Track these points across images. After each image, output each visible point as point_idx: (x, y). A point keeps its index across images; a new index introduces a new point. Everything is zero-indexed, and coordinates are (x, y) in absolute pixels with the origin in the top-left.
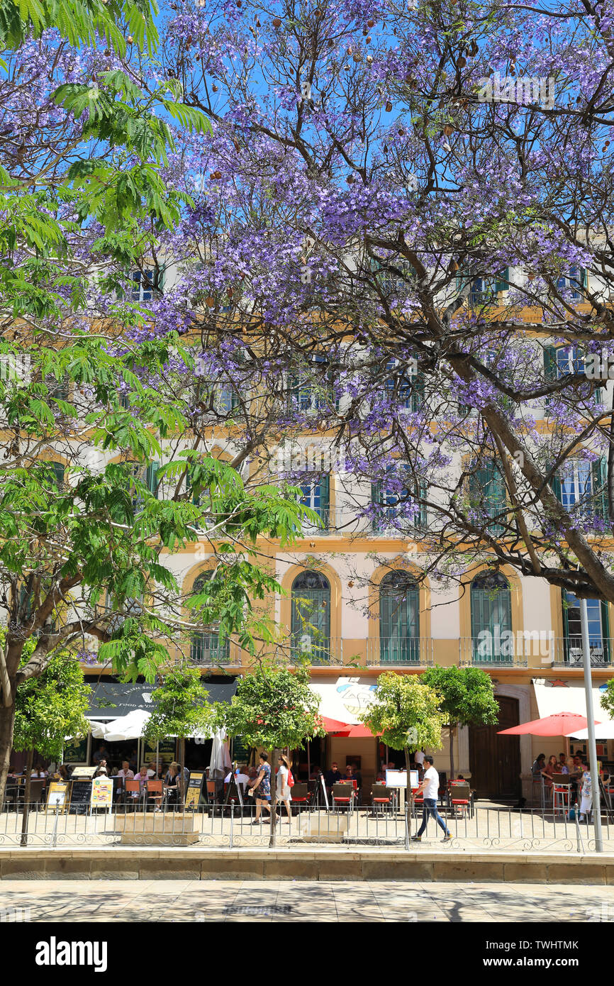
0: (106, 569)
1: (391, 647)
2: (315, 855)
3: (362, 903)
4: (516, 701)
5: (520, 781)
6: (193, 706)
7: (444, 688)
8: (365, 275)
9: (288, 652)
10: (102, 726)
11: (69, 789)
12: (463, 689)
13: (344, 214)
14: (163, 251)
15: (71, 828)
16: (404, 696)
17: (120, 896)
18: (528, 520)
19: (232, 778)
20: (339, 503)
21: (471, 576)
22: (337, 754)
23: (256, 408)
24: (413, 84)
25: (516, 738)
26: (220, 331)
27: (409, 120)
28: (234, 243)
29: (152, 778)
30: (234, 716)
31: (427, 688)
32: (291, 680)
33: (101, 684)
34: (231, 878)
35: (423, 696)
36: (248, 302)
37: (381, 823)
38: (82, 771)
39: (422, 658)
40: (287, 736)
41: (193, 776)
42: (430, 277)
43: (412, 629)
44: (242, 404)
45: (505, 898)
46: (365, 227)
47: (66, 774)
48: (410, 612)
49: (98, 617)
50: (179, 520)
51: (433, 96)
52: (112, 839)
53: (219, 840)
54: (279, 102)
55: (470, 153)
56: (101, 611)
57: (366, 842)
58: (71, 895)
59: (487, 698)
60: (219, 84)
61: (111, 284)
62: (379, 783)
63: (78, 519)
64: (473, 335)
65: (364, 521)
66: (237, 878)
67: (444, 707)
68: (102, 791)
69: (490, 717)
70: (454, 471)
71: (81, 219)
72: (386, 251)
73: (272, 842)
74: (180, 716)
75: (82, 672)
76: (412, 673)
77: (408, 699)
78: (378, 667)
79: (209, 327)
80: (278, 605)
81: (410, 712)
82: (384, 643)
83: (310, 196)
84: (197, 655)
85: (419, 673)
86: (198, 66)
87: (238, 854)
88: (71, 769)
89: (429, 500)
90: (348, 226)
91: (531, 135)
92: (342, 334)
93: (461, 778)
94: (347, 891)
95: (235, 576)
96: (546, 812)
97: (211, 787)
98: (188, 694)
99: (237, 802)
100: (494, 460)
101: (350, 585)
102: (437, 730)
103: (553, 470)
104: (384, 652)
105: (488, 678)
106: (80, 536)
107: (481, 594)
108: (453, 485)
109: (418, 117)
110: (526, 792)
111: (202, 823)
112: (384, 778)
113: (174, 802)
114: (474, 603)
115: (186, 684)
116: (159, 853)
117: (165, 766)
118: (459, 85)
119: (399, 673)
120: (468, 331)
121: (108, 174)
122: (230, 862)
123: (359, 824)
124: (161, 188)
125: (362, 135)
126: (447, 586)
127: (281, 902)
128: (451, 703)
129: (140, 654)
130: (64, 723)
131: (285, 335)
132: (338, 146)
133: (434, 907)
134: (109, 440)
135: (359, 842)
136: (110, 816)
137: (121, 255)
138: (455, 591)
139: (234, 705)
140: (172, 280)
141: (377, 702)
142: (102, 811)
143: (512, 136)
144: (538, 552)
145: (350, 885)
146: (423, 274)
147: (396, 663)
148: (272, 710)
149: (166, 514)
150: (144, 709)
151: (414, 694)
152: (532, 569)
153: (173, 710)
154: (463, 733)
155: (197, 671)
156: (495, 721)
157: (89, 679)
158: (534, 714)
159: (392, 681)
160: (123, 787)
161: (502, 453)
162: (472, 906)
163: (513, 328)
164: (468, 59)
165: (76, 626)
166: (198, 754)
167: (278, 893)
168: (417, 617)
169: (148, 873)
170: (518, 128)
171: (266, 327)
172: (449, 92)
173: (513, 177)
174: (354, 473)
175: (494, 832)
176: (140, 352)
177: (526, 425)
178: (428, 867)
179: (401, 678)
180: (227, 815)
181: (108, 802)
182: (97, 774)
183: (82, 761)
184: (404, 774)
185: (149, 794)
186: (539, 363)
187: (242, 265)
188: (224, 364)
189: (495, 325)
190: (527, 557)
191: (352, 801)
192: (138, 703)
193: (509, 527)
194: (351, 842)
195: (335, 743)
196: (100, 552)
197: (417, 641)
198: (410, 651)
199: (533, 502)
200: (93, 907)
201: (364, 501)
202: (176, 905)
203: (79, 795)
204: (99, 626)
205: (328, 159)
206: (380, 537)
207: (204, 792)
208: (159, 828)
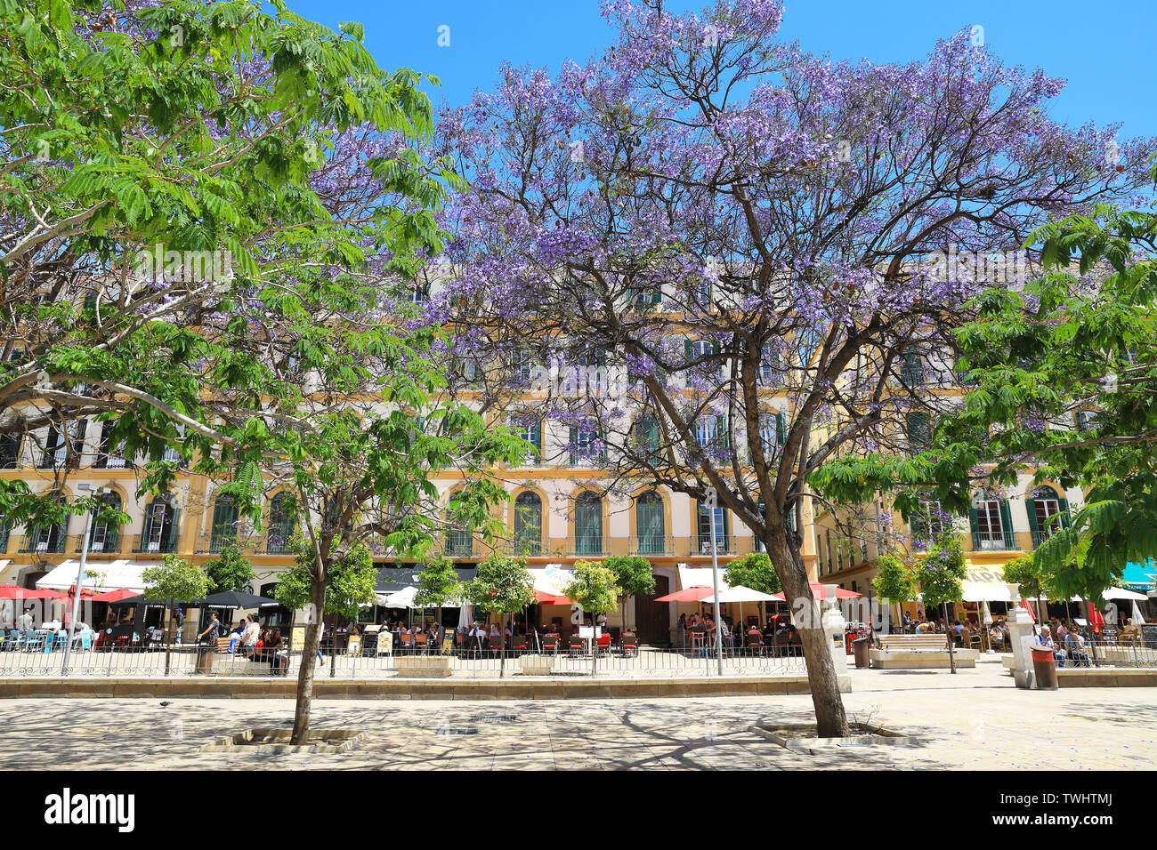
0: (392, 483)
1: (583, 543)
2: (531, 683)
3: (564, 713)
4: (667, 578)
5: (669, 632)
6: (447, 584)
7: (619, 571)
8: (567, 287)
9: (513, 544)
10: (384, 597)
11: (362, 640)
12: (632, 571)
13: (552, 246)
14: (431, 270)
15: (364, 666)
16: (592, 576)
17: (399, 710)
18: (676, 454)
19: (474, 632)
20: (547, 442)
21: (639, 492)
22: (546, 615)
23: (493, 376)
24: (600, 163)
25: (667, 604)
26: (469, 324)
27: (596, 186)
28: (479, 264)
29: (419, 633)
30: (475, 590)
31: (607, 570)
32: (515, 566)
33: (384, 569)
34: (474, 699)
35: (605, 575)
36: (488, 305)
37: (576, 662)
38: (372, 628)
39: (604, 550)
40: (512, 604)
41: (447, 631)
42: (610, 290)
43: (597, 531)
44: (483, 374)
45: (659, 707)
46: (568, 255)
47: (361, 630)
48: (596, 519)
49: (382, 521)
50: (442, 450)
51: (612, 170)
52: (392, 673)
53: (466, 674)
54: (510, 172)
55: (635, 210)
56: (385, 516)
57: (566, 674)
58: (365, 709)
59: (648, 577)
60: (470, 163)
61: (395, 293)
62: (575, 635)
63: (372, 448)
64: (640, 326)
65: (566, 455)
66: (478, 699)
67: (618, 583)
68: (385, 640)
69: (649, 590)
70: (626, 422)
71: (377, 248)
72: (581, 272)
73: (501, 675)
74: (438, 591)
75: (371, 560)
76: (597, 560)
77: (595, 578)
78: (574, 557)
79: (460, 321)
80: (506, 513)
81: (596, 586)
82: (578, 541)
83: (530, 233)
84: (450, 547)
85: (602, 560)
86: (456, 152)
87: (479, 683)
88: (363, 627)
89: (609, 441)
90: (556, 253)
91: (675, 199)
92: (552, 326)
93: (629, 631)
94: (553, 706)
95: (479, 489)
96: (687, 651)
97: (459, 639)
98: (444, 576)
99: (478, 648)
100: (653, 414)
101: (557, 499)
102: (614, 598)
103: (692, 420)
104: (578, 547)
105: (648, 563)
106: (374, 459)
107: (644, 507)
108: (626, 431)
109: (602, 185)
110: (673, 639)
111: (453, 662)
112: (578, 632)
113: (434, 649)
114: (639, 513)
115: (443, 568)
116: (425, 682)
117: (428, 625)
118: (630, 164)
119: (589, 560)
120: (637, 324)
121: (399, 216)
122: (473, 688)
123: (561, 663)
124: (435, 227)
125: (565, 196)
126: (621, 499)
127: (509, 714)
128: (624, 580)
129: (414, 542)
130: (359, 594)
131: (512, 327)
132: (549, 203)
133: (612, 715)
134: (393, 396)
135: (561, 674)
136: (391, 658)
137: (404, 273)
138: (627, 502)
139: (475, 583)
140: (436, 289)
141: (574, 580)
142: (386, 655)
143: (663, 199)
144: (683, 476)
145: (554, 702)
146: (606, 288)
147: (586, 554)
148: (502, 586)
149: (432, 446)
150: (414, 586)
151: (599, 574)
152: (678, 487)
153: (434, 587)
154: (631, 601)
155: (451, 559)
156: (653, 592)
157: (376, 565)
158: (679, 587)
159: (584, 566)
160: (400, 639)
161: (659, 409)
162: (636, 713)
163: (667, 322)
164: (635, 148)
165: (368, 527)
166: (451, 617)
167: (506, 708)
168: (601, 522)
169: (418, 696)
170: (667, 193)
171: (499, 320)
172: (623, 169)
173: (665, 223)
174: (559, 420)
175: (652, 665)
176: (415, 336)
177: (676, 391)
178: (608, 689)
179: (590, 564)
180: (471, 658)
181: (389, 649)
182: (381, 631)
183: (371, 621)
184: (592, 629)
185: (417, 643)
186: (682, 349)
187: (484, 278)
188: (472, 346)
189: (655, 320)
190: (676, 480)
191: (556, 647)
192: (410, 582)
193: (663, 460)
194: (556, 674)
195: (544, 608)
196: (387, 471)
197: (601, 539)
198: (596, 546)
199: (679, 441)
200: (380, 718)
201: (566, 441)
202: (437, 716)
203: (369, 643)
204: (383, 527)
205: (543, 210)
206: (576, 469)
207: (455, 642)
208: (425, 666)
